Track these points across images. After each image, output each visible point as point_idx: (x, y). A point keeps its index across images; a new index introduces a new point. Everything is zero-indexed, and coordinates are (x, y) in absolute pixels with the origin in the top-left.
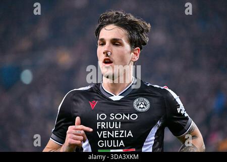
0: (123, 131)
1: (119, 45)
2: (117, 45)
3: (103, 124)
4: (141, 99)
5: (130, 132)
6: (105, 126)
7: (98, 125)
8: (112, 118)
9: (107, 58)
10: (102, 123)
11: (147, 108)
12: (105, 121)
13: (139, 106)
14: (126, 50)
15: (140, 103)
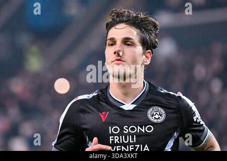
0: (138, 146)
1: (132, 45)
2: (128, 45)
3: (117, 138)
4: (156, 108)
5: (146, 146)
6: (119, 140)
7: (111, 140)
8: (126, 131)
9: (119, 58)
10: (115, 137)
11: (162, 119)
12: (118, 135)
13: (154, 117)
14: (139, 51)
15: (155, 113)
